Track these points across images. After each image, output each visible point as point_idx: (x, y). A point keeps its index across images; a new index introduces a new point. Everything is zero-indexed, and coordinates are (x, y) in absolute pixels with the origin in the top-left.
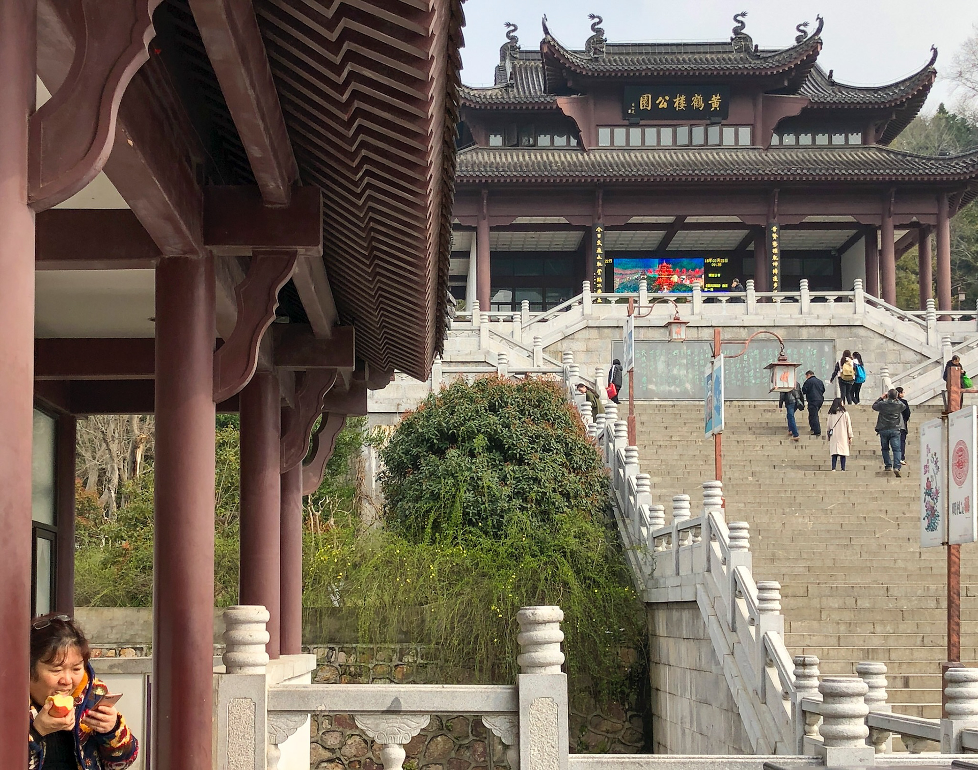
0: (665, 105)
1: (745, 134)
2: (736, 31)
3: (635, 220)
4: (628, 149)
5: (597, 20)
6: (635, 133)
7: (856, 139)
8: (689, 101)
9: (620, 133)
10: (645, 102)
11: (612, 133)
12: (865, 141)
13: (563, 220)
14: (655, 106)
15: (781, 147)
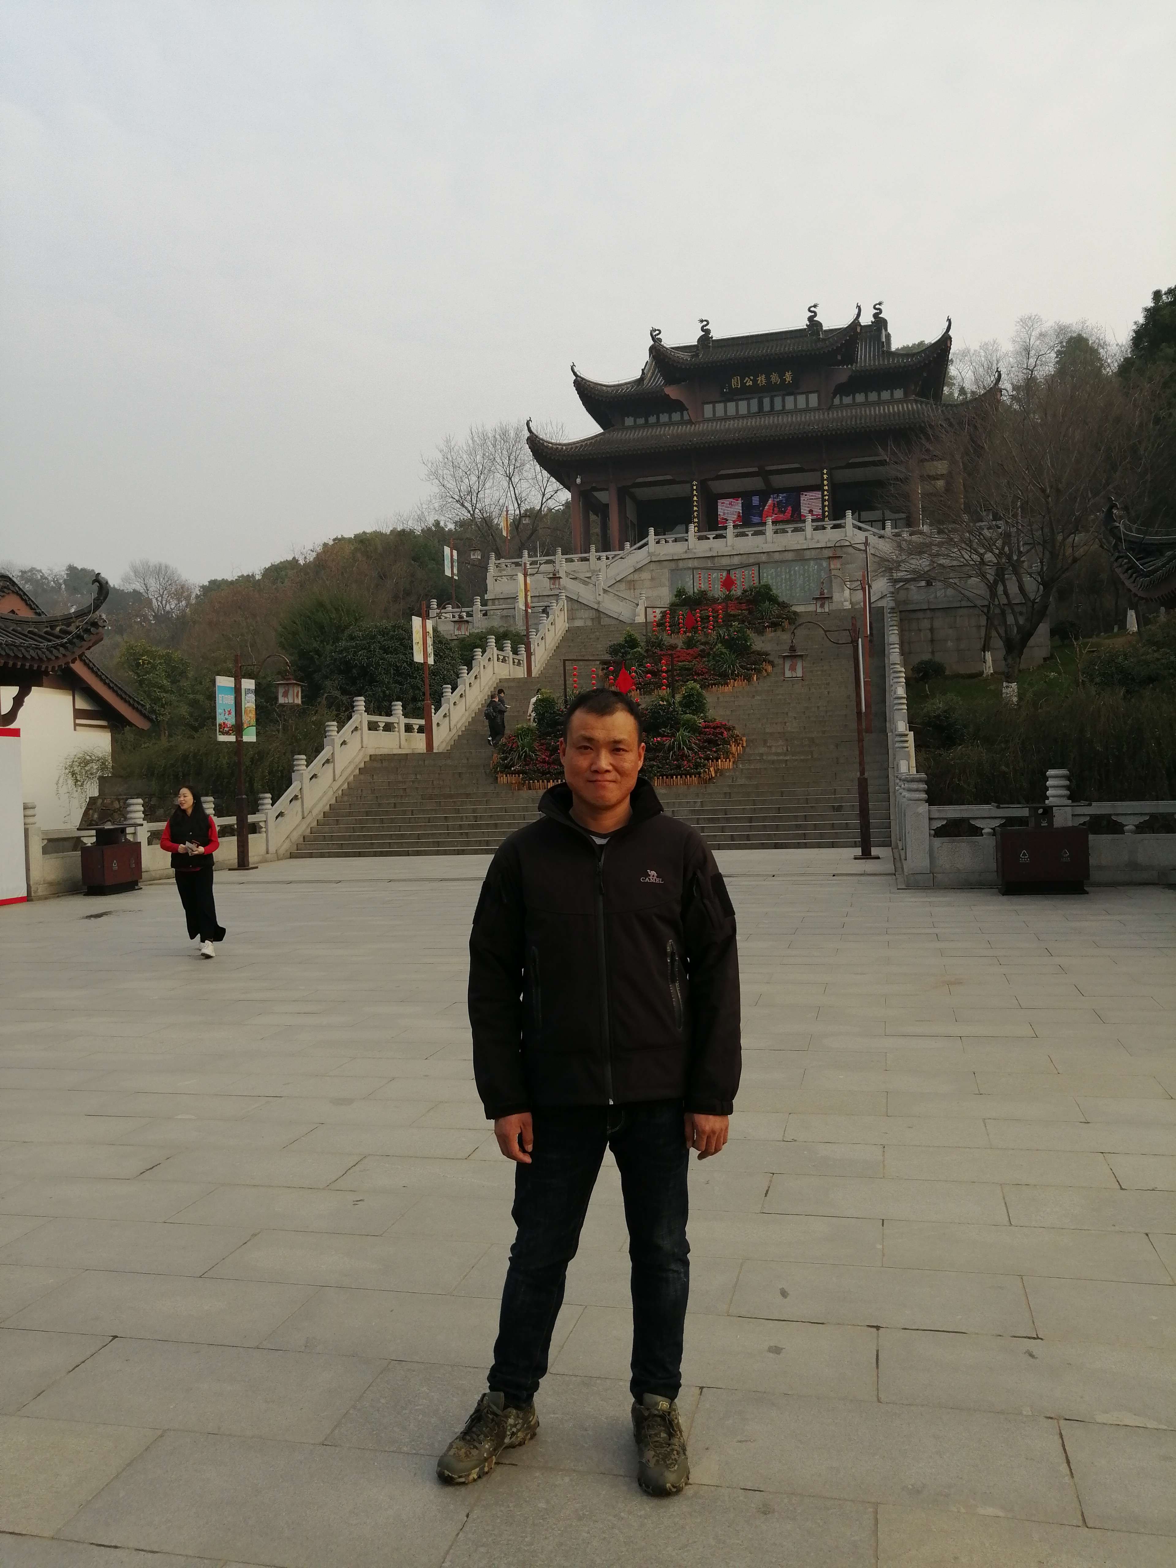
0: (751, 383)
1: (814, 399)
2: (811, 319)
3: (723, 472)
4: (726, 418)
5: (705, 323)
6: (731, 406)
7: (899, 394)
8: (768, 378)
9: (720, 407)
10: (736, 382)
11: (714, 408)
12: (906, 394)
13: (668, 477)
14: (743, 384)
15: (842, 406)
